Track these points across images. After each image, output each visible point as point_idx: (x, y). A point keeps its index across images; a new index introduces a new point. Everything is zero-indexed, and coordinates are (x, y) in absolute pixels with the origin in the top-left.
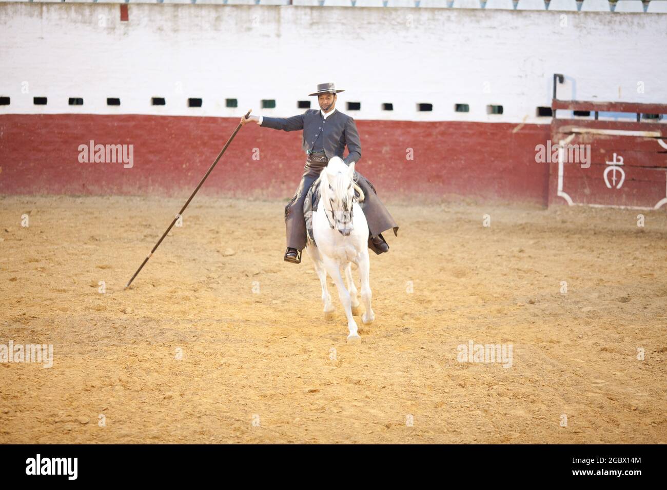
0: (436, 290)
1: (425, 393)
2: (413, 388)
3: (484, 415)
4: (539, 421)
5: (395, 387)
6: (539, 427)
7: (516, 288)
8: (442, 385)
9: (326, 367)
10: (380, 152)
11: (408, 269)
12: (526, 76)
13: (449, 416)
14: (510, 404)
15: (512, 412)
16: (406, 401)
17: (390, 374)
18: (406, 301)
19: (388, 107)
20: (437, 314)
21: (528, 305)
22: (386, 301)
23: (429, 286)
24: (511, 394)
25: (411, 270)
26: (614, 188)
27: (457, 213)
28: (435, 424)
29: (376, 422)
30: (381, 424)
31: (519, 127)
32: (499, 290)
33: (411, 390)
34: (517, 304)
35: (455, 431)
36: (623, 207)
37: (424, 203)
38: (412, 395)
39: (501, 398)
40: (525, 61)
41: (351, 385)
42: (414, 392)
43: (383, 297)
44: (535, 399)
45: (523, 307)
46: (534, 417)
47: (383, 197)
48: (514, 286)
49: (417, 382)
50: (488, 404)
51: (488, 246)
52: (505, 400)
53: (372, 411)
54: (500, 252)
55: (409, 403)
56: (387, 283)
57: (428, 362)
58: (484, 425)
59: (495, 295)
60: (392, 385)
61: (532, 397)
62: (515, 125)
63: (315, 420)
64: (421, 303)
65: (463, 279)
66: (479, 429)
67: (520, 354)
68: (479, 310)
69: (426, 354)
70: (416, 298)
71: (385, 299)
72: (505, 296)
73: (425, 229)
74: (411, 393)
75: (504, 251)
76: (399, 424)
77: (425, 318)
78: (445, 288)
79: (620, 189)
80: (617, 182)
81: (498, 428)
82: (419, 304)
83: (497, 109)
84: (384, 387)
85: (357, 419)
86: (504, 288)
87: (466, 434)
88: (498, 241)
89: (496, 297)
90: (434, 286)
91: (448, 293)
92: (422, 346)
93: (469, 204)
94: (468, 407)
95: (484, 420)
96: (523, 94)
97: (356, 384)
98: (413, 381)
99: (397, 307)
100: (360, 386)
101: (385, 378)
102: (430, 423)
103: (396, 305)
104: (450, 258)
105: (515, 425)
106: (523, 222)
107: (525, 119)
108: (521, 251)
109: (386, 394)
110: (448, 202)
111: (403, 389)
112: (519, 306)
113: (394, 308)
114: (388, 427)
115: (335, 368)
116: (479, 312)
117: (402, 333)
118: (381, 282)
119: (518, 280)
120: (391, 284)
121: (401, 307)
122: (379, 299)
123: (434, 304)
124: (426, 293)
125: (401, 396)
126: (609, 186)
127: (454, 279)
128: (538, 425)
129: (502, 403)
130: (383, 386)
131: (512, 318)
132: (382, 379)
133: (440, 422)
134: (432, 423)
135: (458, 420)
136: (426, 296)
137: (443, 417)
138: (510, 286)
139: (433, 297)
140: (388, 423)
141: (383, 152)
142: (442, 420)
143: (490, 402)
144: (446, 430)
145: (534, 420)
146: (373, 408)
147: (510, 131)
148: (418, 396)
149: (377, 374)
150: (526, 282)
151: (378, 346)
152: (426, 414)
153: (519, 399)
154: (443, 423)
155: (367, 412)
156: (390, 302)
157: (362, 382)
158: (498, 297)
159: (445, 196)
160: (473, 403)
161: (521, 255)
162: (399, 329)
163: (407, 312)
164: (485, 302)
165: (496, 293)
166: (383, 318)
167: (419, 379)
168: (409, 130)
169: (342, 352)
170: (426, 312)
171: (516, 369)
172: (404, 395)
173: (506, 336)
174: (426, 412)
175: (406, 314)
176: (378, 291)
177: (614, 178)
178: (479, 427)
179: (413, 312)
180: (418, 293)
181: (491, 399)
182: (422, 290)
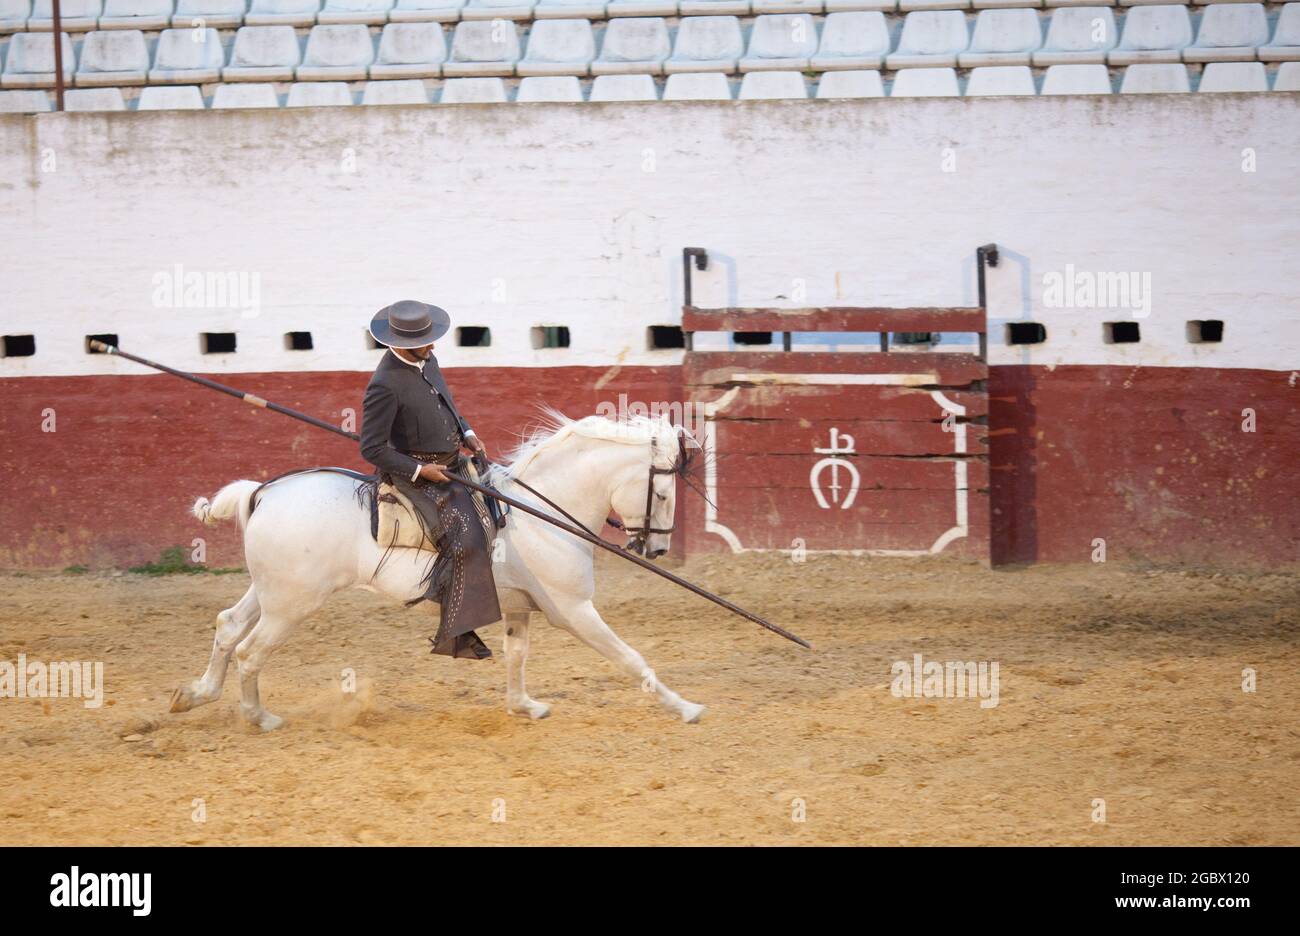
0: (431, 768)
7: (620, 753)
10: (287, 448)
12: (620, 254)
18: (362, 797)
19: (301, 341)
20: (439, 823)
21: (649, 795)
22: (316, 800)
23: (415, 759)
26: (835, 507)
31: (608, 376)
32: (579, 761)
34: (621, 791)
36: (858, 553)
40: (615, 220)
43: (307, 789)
45: (636, 798)
48: (614, 750)
51: (549, 659)
56: (316, 756)
59: (570, 773)
62: (600, 371)
64: (398, 801)
65: (494, 739)
68: (534, 809)
70: (385, 788)
71: (314, 794)
72: (594, 774)
73: (401, 624)
75: (587, 669)
77: (409, 836)
78: (453, 760)
79: (850, 511)
80: (843, 495)
82: (393, 802)
83: (555, 334)
86: (592, 755)
89: (572, 778)
90: (429, 758)
91: (460, 772)
96: (615, 298)
99: (341, 811)
103: (340, 808)
104: (461, 690)
106: (628, 597)
107: (622, 356)
112: (629, 796)
113: (335, 815)
116: (536, 814)
118: (303, 754)
119: (623, 734)
120: (326, 759)
121: (350, 812)
122: (298, 794)
123: (428, 800)
124: (409, 775)
127: (472, 739)
131: (611, 824)
136: (408, 784)
138: (605, 749)
139: (425, 783)
141: (294, 447)
147: (588, 386)
150: (641, 740)
156: (325, 800)
158: (577, 778)
163: (366, 822)
164: (547, 791)
165: (573, 767)
168: (351, 393)
170: (410, 820)
176: (296, 775)
179: (380, 822)
180: (391, 778)
182: (396, 770)
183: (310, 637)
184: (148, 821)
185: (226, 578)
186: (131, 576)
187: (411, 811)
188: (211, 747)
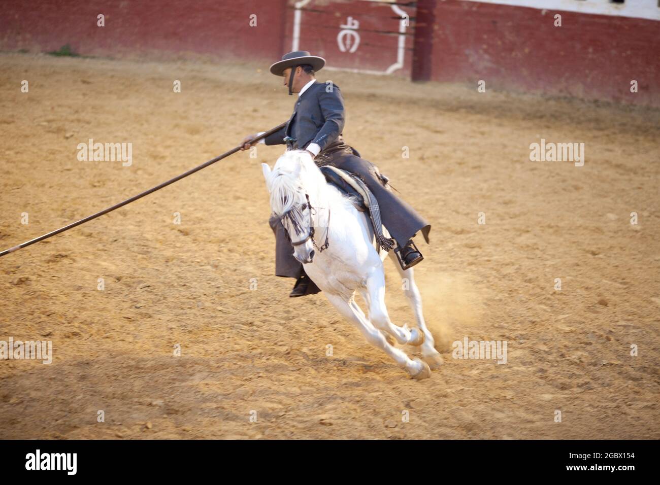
0: (170, 146)
1: (157, 247)
2: (144, 241)
3: (214, 270)
4: (268, 278)
5: (126, 241)
6: (268, 284)
8: (174, 240)
9: (59, 219)
11: (142, 125)
13: (179, 270)
14: (241, 260)
15: (242, 268)
16: (137, 254)
17: (122, 228)
23: (163, 142)
24: (242, 251)
25: (146, 126)
26: (348, 51)
27: (192, 71)
28: (165, 278)
29: (107, 274)
30: (112, 276)
33: (143, 244)
35: (184, 285)
36: (356, 71)
37: (160, 60)
38: (143, 249)
39: (232, 254)
41: (83, 237)
42: (145, 246)
44: (265, 255)
45: (255, 166)
46: (264, 273)
47: (119, 52)
49: (148, 236)
50: (218, 260)
51: (223, 105)
52: (235, 256)
53: (103, 264)
54: (235, 111)
55: (140, 256)
57: (160, 218)
58: (214, 280)
60: (124, 238)
61: (262, 254)
63: (47, 271)
64: (155, 159)
65: (197, 137)
66: (209, 283)
67: (252, 211)
69: (159, 209)
70: (150, 153)
74: (143, 247)
75: (238, 110)
76: (130, 277)
78: (179, 144)
79: (354, 54)
80: (352, 45)
81: (227, 283)
82: (153, 159)
84: (116, 241)
85: (89, 270)
87: (196, 288)
88: (232, 100)
90: (169, 142)
91: (182, 149)
92: (155, 201)
93: (205, 63)
94: (198, 262)
95: (213, 275)
97: (88, 236)
98: (144, 235)
100: (92, 239)
101: (117, 232)
102: (160, 276)
104: (184, 115)
105: (244, 281)
106: (258, 81)
108: (255, 111)
109: (118, 247)
110: (183, 59)
111: (136, 243)
114: (119, 279)
115: (67, 220)
117: (134, 188)
123: (168, 160)
124: (160, 149)
125: (132, 249)
126: (342, 48)
127: (188, 136)
128: (267, 281)
129: (233, 259)
130: (115, 239)
132: (114, 232)
133: (170, 276)
134: (162, 277)
135: (189, 275)
136: (159, 152)
137: (173, 271)
139: (167, 153)
140: (119, 276)
141: (121, 6)
142: (173, 274)
143: (220, 257)
144: (176, 284)
145: (263, 276)
146: (104, 260)
148: (149, 250)
149: (109, 227)
151: (111, 200)
152: (157, 268)
153: (249, 255)
154: (174, 277)
155: (98, 265)
157: (94, 235)
159: (181, 53)
160: (203, 259)
161: (255, 114)
162: (132, 183)
163: (141, 167)
166: (116, 172)
167: (152, 233)
169: (75, 204)
171: (246, 226)
172: (136, 249)
173: (238, 194)
174: (156, 266)
175: (139, 169)
177: (348, 42)
178: (209, 282)
179: (146, 167)
180: (152, 149)
181: (221, 254)
182: (155, 146)
183: (121, 87)
184: (49, 159)
185: (88, 60)
186: (47, 56)
187: (160, 164)
188: (77, 130)
